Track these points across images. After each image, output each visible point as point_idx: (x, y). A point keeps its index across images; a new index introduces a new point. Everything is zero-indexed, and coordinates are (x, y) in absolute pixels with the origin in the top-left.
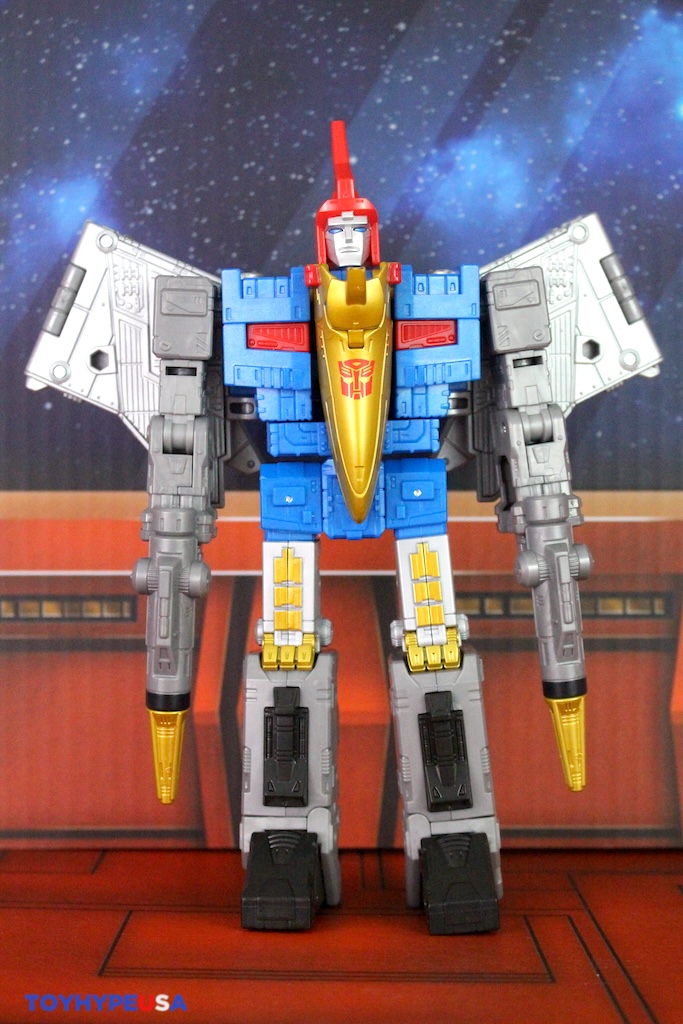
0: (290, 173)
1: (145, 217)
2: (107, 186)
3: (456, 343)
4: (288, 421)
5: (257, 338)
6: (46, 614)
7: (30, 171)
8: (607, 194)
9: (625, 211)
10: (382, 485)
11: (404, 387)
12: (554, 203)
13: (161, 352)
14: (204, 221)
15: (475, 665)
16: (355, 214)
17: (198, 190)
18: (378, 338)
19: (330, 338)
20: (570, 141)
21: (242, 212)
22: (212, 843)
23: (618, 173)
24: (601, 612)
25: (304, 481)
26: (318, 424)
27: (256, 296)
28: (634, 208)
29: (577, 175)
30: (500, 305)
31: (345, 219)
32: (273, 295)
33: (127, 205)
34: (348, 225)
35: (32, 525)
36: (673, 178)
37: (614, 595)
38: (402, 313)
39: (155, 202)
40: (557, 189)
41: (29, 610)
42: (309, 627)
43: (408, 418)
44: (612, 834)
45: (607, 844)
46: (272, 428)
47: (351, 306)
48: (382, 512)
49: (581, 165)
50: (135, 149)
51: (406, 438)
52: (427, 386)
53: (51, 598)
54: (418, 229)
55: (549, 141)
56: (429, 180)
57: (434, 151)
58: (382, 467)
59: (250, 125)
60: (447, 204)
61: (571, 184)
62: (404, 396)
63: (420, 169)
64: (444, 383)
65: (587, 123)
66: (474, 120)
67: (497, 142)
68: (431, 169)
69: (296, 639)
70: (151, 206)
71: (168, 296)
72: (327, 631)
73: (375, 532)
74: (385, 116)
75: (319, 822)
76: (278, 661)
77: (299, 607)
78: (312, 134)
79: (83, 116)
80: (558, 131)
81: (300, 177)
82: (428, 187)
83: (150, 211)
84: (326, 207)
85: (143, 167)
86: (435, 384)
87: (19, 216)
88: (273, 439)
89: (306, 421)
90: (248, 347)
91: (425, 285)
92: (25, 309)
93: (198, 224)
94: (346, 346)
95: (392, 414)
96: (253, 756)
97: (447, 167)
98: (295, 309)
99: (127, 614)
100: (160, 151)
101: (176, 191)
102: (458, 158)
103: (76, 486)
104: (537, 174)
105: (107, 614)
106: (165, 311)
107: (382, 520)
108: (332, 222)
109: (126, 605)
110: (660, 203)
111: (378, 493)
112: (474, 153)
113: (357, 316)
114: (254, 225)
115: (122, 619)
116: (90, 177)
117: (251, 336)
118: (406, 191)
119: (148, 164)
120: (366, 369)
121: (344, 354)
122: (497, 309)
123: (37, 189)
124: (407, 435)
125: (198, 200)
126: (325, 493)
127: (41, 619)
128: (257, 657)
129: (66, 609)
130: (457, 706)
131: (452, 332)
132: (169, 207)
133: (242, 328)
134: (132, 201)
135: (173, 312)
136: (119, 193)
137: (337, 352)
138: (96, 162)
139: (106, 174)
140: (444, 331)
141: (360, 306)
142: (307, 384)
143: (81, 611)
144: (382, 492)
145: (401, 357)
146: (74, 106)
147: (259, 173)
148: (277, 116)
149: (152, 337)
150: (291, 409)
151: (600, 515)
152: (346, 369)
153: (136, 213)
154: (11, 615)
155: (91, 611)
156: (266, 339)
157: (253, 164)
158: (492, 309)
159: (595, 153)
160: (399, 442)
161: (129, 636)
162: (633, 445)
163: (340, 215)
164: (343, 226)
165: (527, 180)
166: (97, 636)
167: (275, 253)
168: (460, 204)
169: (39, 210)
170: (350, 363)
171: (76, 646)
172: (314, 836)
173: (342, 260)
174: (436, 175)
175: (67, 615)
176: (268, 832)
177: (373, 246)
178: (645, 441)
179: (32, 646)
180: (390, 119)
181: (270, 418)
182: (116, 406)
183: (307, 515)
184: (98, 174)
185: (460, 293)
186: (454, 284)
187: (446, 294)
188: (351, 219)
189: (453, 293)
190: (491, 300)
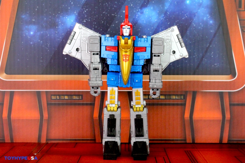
0: (112, 14)
1: (84, 22)
2: (77, 17)
3: (146, 51)
4: (113, 65)
6: (65, 98)
7: (62, 14)
8: (173, 18)
9: (176, 21)
10: (130, 78)
11: (135, 60)
12: (163, 20)
13: (90, 51)
14: (95, 23)
15: (146, 110)
17: (94, 17)
18: (130, 51)
19: (121, 50)
20: (166, 8)
21: (103, 21)
22: (97, 142)
23: (175, 14)
24: (171, 98)
25: (115, 76)
26: (118, 66)
27: (108, 41)
28: (178, 21)
29: (167, 15)
32: (111, 41)
33: (81, 20)
35: (63, 81)
36: (185, 15)
37: (174, 95)
38: (136, 45)
39: (86, 19)
40: (163, 17)
41: (62, 97)
42: (116, 103)
43: (136, 65)
44: (173, 140)
45: (172, 142)
46: (110, 66)
47: (125, 45)
48: (130, 83)
49: (168, 12)
50: (82, 9)
51: (135, 69)
52: (140, 60)
53: (66, 95)
54: (136, 25)
55: (162, 8)
56: (139, 15)
57: (140, 10)
58: (130, 74)
59: (104, 5)
60: (142, 20)
61: (166, 16)
62: (135, 61)
63: (137, 13)
64: (143, 59)
65: (169, 4)
66: (147, 4)
67: (152, 8)
68: (139, 13)
69: (114, 105)
70: (85, 20)
71: (91, 40)
72: (119, 103)
73: (128, 86)
74: (130, 3)
75: (117, 140)
76: (110, 110)
77: (114, 99)
78: (116, 7)
79: (72, 3)
80: (163, 6)
81: (114, 15)
82: (138, 17)
83: (85, 21)
84: (123, 24)
85: (84, 13)
86: (141, 59)
87: (60, 22)
88: (110, 68)
89: (116, 65)
90: (106, 50)
91: (140, 40)
92: (61, 40)
93: (94, 24)
94: (124, 52)
95: (133, 64)
96: (105, 127)
97: (142, 13)
98: (115, 44)
99: (81, 98)
100: (87, 10)
101: (90, 18)
102: (144, 11)
103: (71, 74)
104: (159, 14)
105: (77, 98)
106: (91, 43)
107: (130, 84)
108: (123, 27)
109: (81, 97)
110: (183, 20)
111: (129, 79)
112: (147, 10)
113: (126, 47)
114: (105, 24)
115: (80, 99)
116: (74, 15)
117: (107, 48)
118: (134, 17)
119: (85, 12)
120: (128, 56)
121: (124, 53)
123: (63, 17)
124: (135, 68)
125: (94, 19)
126: (119, 79)
127: (64, 99)
128: (106, 109)
129: (69, 97)
130: (142, 118)
131: (145, 49)
132: (89, 21)
133: (105, 47)
134: (82, 19)
135: (92, 43)
136: (79, 18)
137: (123, 53)
138: (75, 12)
139: (77, 14)
140: (143, 49)
141: (127, 45)
142: (117, 58)
143: (72, 98)
144: (130, 79)
145: (135, 54)
146: (71, 1)
147: (106, 14)
148: (109, 3)
149: (88, 48)
150: (113, 62)
151: (171, 80)
152: (124, 56)
153: (82, 22)
154: (59, 98)
155: (74, 98)
157: (105, 12)
158: (153, 45)
159: (171, 10)
160: (134, 70)
161: (81, 103)
162: (178, 66)
163: (125, 26)
164: (125, 28)
165: (157, 15)
166: (75, 102)
167: (109, 29)
168: (144, 20)
169: (64, 21)
170: (125, 55)
171: (71, 104)
172: (117, 142)
173: (125, 34)
174: (140, 14)
175: (69, 98)
176: (108, 141)
177: (131, 32)
178: (180, 65)
179: (63, 104)
180: (131, 4)
181: (109, 64)
182: (81, 59)
183: (116, 82)
184: (75, 14)
185: (147, 42)
186: (146, 40)
187: (144, 42)
188: (127, 27)
189: (146, 42)
190: (153, 43)
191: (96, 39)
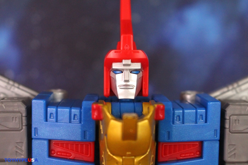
3: (201, 157)
5: (58, 149)
16: (132, 62)
27: (57, 121)
30: (233, 129)
31: (124, 65)
32: (68, 122)
34: (127, 70)
38: (163, 137)
47: (126, 142)
84: (112, 55)
90: (49, 156)
91: (181, 117)
98: (84, 133)
108: (115, 66)
117: (53, 148)
122: (230, 132)
131: (199, 149)
133: (46, 143)
140: (193, 149)
141: (133, 142)
156: (63, 150)
158: (227, 131)
163: (121, 61)
164: (123, 69)
173: (121, 94)
177: (144, 83)
185: (206, 122)
186: (202, 115)
187: (196, 123)
188: (129, 65)
189: (201, 122)
190: (227, 126)
191: (12, 115)
